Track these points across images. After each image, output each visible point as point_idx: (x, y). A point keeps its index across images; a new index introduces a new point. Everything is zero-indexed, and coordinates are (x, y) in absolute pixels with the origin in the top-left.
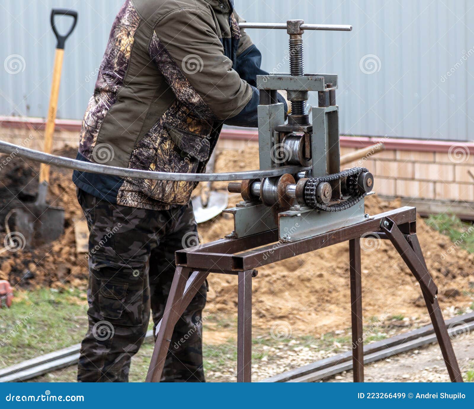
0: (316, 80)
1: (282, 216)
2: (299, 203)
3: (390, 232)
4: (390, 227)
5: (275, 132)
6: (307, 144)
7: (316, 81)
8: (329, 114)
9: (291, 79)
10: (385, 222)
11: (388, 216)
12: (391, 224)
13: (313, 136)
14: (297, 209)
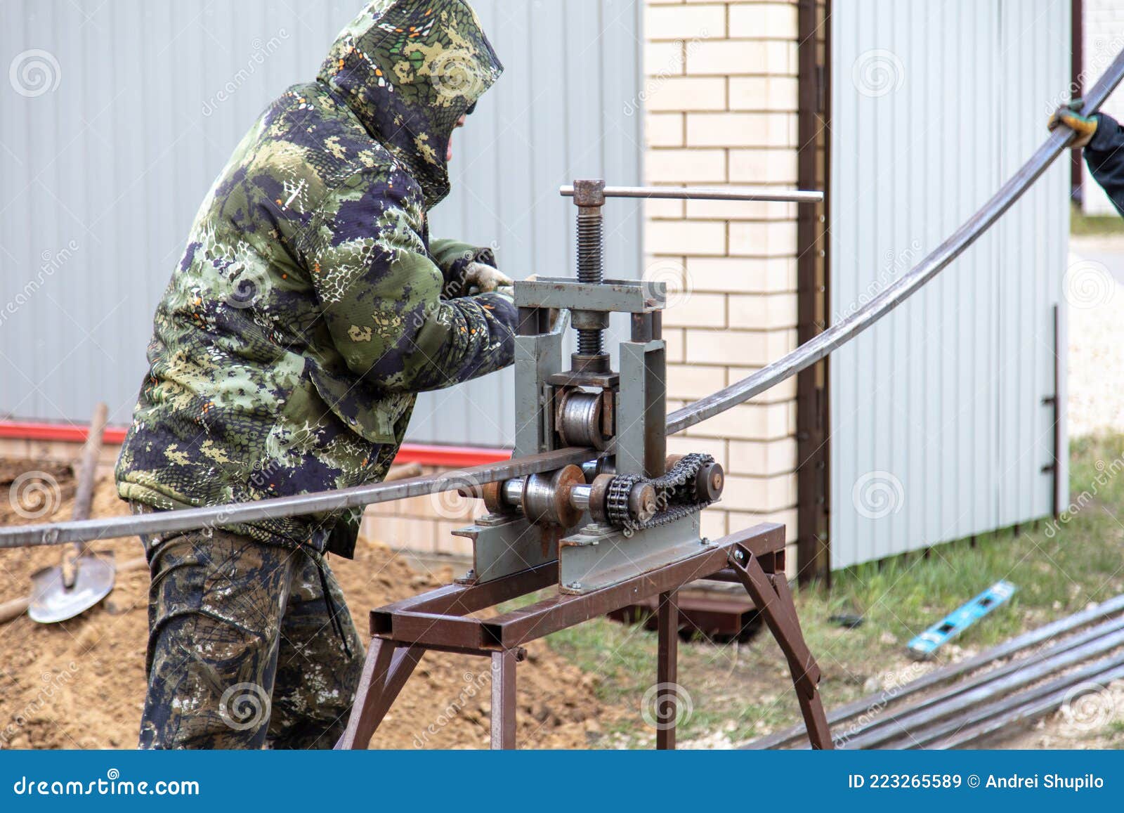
0: (628, 292)
1: (566, 546)
2: (595, 520)
3: (745, 570)
4: (745, 561)
5: (547, 387)
6: (607, 409)
7: (629, 294)
8: (648, 355)
9: (580, 289)
10: (737, 552)
11: (741, 542)
12: (747, 556)
13: (620, 395)
14: (590, 533)
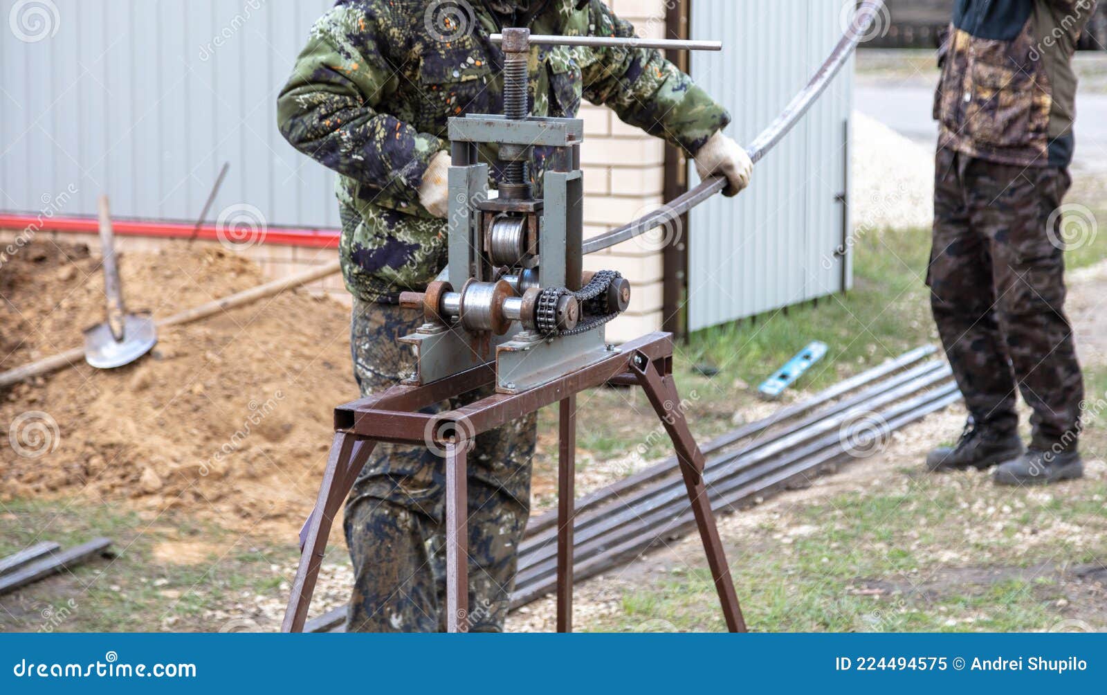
0: (552, 128)
1: (503, 351)
2: (525, 328)
3: (644, 373)
4: (643, 366)
5: (477, 212)
6: (532, 231)
7: (553, 130)
8: (569, 183)
9: (509, 125)
10: (636, 358)
11: (641, 349)
12: (645, 360)
13: (542, 218)
14: (520, 340)
